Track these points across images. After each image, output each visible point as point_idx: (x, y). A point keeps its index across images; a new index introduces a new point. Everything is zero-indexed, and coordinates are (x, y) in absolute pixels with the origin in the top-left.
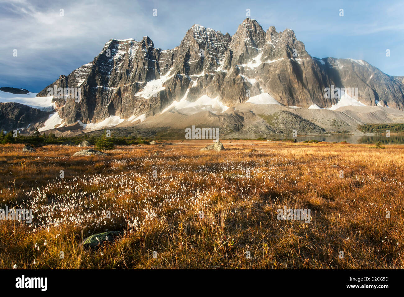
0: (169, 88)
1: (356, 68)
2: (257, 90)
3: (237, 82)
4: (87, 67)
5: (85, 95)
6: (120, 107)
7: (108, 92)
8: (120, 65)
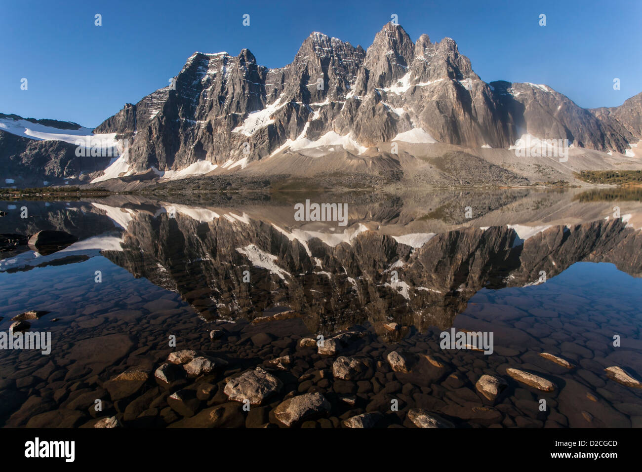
0: (280, 121)
1: (539, 96)
2: (406, 123)
3: (377, 113)
4: (163, 93)
5: (160, 130)
6: (210, 149)
7: (194, 127)
8: (209, 89)
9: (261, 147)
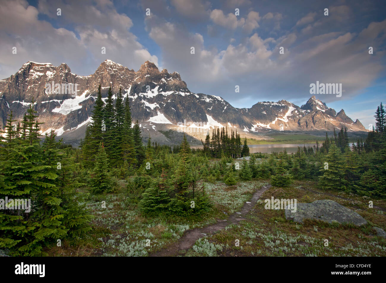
0: (85, 107)
1: (217, 102)
7: (25, 107)
9: (72, 122)
